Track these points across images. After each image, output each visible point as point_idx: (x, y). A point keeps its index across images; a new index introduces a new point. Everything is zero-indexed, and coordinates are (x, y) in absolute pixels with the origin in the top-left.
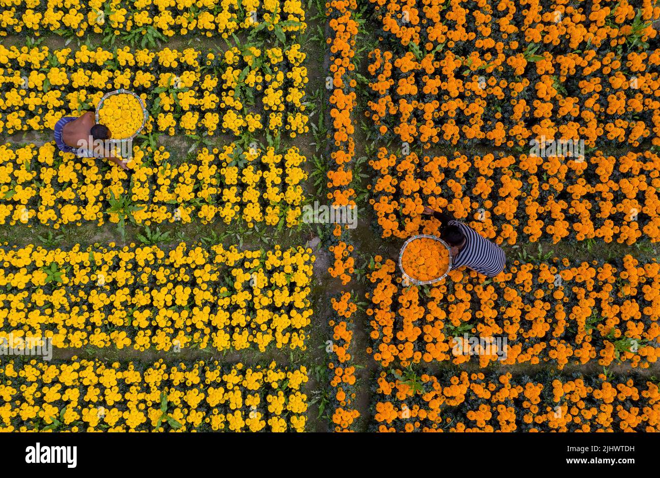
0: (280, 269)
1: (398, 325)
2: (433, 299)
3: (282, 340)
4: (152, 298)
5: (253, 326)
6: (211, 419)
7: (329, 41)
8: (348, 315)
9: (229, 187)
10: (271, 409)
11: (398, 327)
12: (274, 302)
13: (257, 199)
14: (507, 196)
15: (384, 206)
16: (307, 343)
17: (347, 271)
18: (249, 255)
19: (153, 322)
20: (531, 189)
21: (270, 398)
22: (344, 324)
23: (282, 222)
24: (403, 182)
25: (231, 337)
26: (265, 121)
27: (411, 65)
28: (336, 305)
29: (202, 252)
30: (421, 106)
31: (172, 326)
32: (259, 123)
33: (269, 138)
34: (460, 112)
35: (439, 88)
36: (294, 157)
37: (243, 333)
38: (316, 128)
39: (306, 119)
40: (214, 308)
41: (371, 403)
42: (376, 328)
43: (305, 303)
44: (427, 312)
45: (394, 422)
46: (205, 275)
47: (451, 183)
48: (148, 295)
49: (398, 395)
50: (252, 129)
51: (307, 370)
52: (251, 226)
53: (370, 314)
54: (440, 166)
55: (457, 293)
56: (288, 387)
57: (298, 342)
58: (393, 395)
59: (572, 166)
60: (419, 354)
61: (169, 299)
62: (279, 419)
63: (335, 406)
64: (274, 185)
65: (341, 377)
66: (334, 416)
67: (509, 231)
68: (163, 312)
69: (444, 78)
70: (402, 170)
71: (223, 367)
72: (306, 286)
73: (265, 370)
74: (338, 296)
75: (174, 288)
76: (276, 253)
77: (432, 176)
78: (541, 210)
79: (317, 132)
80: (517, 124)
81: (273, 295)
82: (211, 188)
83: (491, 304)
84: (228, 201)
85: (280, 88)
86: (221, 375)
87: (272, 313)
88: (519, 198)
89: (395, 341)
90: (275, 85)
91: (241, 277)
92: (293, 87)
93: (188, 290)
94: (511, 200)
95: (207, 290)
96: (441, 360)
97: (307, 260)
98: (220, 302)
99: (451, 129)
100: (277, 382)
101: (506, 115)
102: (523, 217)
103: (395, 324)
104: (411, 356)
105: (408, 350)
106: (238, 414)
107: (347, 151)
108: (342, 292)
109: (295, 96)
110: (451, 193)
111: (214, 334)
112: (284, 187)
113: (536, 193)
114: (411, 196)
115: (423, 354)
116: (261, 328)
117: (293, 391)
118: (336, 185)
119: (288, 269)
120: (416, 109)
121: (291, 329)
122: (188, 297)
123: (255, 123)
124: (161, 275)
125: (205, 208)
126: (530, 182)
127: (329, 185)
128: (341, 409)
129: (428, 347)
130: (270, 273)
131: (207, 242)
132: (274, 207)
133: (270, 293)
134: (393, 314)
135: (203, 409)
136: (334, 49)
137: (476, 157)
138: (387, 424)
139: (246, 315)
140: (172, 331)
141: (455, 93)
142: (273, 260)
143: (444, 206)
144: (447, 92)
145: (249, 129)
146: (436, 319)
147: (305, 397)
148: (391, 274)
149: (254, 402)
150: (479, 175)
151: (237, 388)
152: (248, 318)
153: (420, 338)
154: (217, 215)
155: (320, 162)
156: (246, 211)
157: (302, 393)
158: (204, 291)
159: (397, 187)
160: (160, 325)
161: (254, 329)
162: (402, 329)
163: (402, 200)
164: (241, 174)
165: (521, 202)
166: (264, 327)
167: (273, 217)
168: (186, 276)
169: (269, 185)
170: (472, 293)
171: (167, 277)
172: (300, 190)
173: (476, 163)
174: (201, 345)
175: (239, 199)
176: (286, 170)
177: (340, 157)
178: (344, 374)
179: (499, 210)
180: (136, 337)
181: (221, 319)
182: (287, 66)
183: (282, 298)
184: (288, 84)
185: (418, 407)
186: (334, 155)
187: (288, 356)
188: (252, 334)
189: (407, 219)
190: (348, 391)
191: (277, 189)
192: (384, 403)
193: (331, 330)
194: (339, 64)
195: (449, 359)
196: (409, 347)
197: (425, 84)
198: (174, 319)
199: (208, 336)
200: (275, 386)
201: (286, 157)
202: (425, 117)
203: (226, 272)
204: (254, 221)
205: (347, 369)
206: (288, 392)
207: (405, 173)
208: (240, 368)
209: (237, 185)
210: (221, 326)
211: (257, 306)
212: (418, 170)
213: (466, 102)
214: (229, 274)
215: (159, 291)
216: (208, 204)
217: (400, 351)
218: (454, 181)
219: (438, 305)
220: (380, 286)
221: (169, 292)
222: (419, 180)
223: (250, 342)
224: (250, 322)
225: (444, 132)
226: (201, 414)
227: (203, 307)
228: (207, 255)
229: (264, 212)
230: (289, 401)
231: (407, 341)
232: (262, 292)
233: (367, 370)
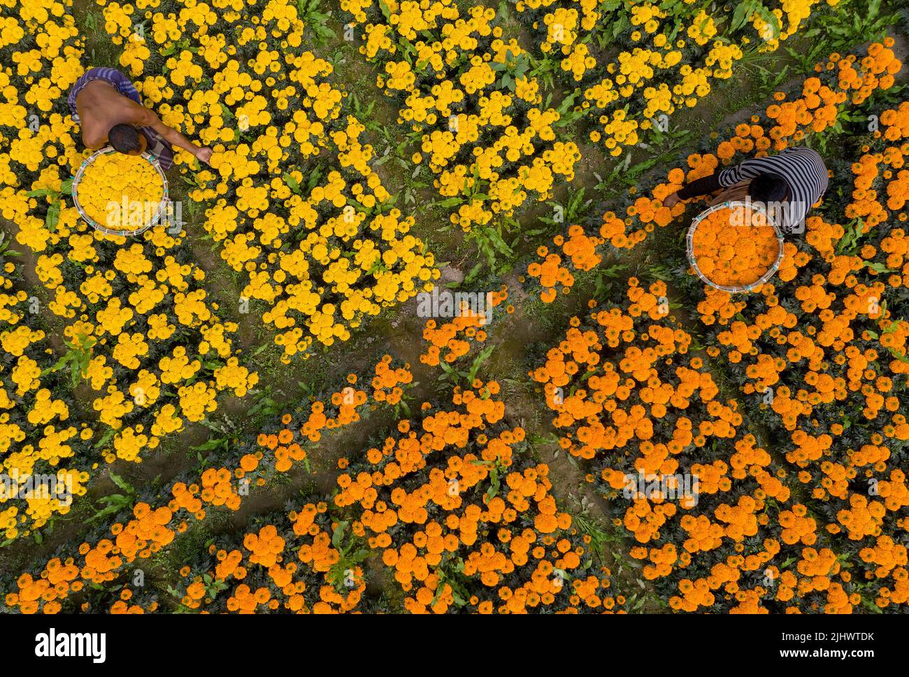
0: (383, 246)
1: (411, 482)
2: (485, 508)
3: (277, 317)
4: (223, 67)
5: (271, 258)
6: (94, 274)
7: (780, 96)
8: (379, 397)
9: (458, 85)
10: (164, 363)
11: (408, 482)
12: (327, 267)
13: (464, 142)
14: (720, 523)
15: (581, 345)
16: (296, 360)
17: (445, 351)
18: (374, 182)
19: (187, 91)
20: (755, 553)
21: (180, 351)
22: (365, 399)
23: (455, 202)
24: (637, 350)
25: (235, 233)
26: (591, 79)
27: (824, 244)
28: (382, 368)
29: (336, 104)
30: (773, 302)
31: (199, 127)
32: (583, 71)
33: (569, 101)
34: (804, 367)
35: (818, 311)
36: (565, 157)
37: (252, 248)
38: (626, 167)
39: (634, 140)
40: (263, 177)
41: (264, 515)
42: (385, 451)
43: (355, 319)
44: (459, 513)
45: (256, 568)
46: (303, 130)
47: (684, 424)
48: (225, 58)
49: (305, 548)
50: (566, 66)
51: (255, 387)
52: (417, 159)
53: (401, 429)
54: (699, 390)
55: (518, 538)
56: (212, 371)
57: (291, 344)
58: (297, 542)
59: (832, 593)
60: (389, 541)
61: (238, 95)
62: (155, 385)
63: (228, 463)
64: (503, 153)
65: (280, 445)
66: (211, 471)
67: (666, 560)
68: (212, 97)
69: (838, 307)
70: (654, 336)
71: (184, 248)
72: (380, 304)
73: (217, 319)
74: (397, 363)
75: (257, 94)
76: (403, 223)
77: (675, 388)
78: (733, 588)
79: (621, 172)
80: (845, 466)
81: (336, 261)
82: (439, 57)
83: (533, 600)
84: (436, 98)
85: (655, 69)
86: (171, 252)
87: (308, 275)
88: (727, 543)
89: (385, 492)
90: (656, 58)
91: (333, 190)
92: (671, 89)
93: (266, 118)
94: (721, 532)
95: (284, 149)
96: (399, 579)
97: (423, 278)
98: (276, 183)
99: (768, 369)
100: (211, 348)
101: (845, 441)
102: (701, 568)
103: (410, 475)
104: (376, 530)
105: (383, 522)
106: (128, 314)
107: (628, 234)
108: (408, 366)
109: (659, 99)
110: (668, 434)
111: (224, 202)
112: (509, 171)
113: (753, 564)
114: (624, 377)
115: (390, 547)
116: (277, 273)
117: (212, 383)
118: (566, 251)
119: (390, 258)
120: (761, 297)
121: (302, 320)
122: (255, 124)
123: (579, 63)
124: (266, 60)
125: (405, 66)
126: (766, 545)
127: (558, 241)
128: (229, 475)
129: (407, 547)
130: (365, 233)
131: (353, 105)
132: (469, 175)
133: (336, 253)
134: (423, 464)
135: (102, 252)
136: (772, 112)
137: (750, 436)
138: (247, 559)
139: (281, 236)
140: (191, 131)
141: (827, 339)
142: (388, 225)
143: (640, 436)
144: (820, 326)
145: (563, 62)
146: (457, 532)
147: (213, 407)
148: (485, 422)
149: (161, 329)
150: (726, 459)
151: (166, 289)
152: (278, 244)
153: (412, 528)
154: (403, 95)
155: (579, 205)
156: (437, 135)
157: (216, 399)
158: (279, 145)
159: (623, 346)
160: (190, 105)
161: (267, 262)
162: (409, 491)
163: (609, 367)
164: (488, 92)
165: (723, 550)
166: (280, 277)
167: (452, 184)
168: (286, 102)
169: (499, 145)
170: (532, 563)
171: (268, 73)
172: (519, 199)
173: (742, 442)
174: (197, 192)
175: (447, 113)
176: (537, 159)
177: (613, 228)
178: (287, 446)
179: (689, 524)
180: (151, 78)
181: (253, 198)
182: (697, 58)
183: (340, 276)
184: (669, 77)
185: (303, 589)
186: (610, 217)
187: (257, 343)
188: (258, 265)
189: (584, 392)
190: (264, 469)
191: (499, 162)
192: (279, 534)
193: (341, 384)
194: (754, 135)
195: (406, 590)
196: (390, 519)
197: (810, 284)
198: (211, 122)
199: (215, 196)
200: (203, 348)
201: (558, 145)
202: (760, 318)
203: (327, 162)
204: (428, 158)
205: (296, 447)
206: (205, 376)
207: (653, 343)
208: (197, 278)
209: (467, 97)
210: (242, 205)
211: (305, 245)
212: (669, 362)
213: (827, 366)
214: (325, 172)
215: (240, 72)
216: (413, 67)
217: (374, 510)
218: (690, 427)
219: (479, 522)
220: (454, 417)
221: (247, 89)
222: (655, 372)
223: (244, 269)
224: (274, 250)
225: (756, 362)
226: (92, 254)
227: (255, 159)
228: (335, 116)
229: (450, 166)
230: (192, 385)
231: (396, 510)
232: (329, 239)
233: (310, 479)
